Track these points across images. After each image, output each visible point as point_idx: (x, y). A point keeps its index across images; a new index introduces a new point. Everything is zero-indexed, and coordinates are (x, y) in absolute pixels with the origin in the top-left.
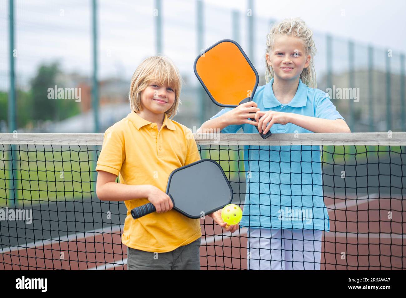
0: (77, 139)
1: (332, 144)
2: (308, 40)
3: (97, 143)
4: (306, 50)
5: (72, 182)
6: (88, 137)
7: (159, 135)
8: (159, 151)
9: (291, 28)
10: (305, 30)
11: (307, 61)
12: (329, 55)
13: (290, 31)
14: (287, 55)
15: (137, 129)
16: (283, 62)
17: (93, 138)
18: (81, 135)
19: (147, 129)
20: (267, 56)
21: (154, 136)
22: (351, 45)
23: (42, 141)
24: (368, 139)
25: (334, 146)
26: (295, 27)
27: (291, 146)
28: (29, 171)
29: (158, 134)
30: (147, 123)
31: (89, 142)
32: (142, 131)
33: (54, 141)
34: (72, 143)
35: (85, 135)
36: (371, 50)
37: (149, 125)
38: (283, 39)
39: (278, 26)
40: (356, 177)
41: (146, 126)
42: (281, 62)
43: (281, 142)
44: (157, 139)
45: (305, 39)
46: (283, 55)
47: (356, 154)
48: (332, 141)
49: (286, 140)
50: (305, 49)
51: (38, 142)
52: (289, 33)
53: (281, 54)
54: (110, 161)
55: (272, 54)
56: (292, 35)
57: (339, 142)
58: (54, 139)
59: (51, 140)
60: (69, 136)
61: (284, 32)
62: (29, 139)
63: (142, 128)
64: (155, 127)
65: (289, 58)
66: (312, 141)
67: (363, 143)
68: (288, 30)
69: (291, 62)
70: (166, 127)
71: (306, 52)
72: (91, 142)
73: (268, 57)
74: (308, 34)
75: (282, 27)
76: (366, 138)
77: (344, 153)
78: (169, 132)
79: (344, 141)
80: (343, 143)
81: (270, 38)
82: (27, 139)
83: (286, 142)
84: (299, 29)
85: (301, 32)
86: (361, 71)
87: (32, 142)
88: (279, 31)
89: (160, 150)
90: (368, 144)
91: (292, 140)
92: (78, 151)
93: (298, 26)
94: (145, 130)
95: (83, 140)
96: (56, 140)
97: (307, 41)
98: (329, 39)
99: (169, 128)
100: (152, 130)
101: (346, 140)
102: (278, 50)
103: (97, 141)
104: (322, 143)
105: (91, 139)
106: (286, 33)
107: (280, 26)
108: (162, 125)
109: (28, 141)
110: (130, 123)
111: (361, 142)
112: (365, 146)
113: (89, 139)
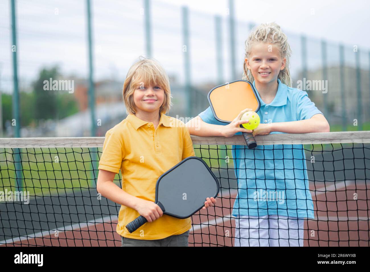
0: (79, 142)
1: (310, 143)
2: (283, 45)
3: (97, 146)
4: (282, 54)
5: (79, 180)
6: (89, 141)
7: (156, 133)
8: (156, 147)
9: (267, 35)
10: (279, 35)
11: (283, 64)
12: (304, 54)
13: (266, 38)
14: (264, 61)
15: (135, 129)
16: (261, 67)
17: (93, 141)
18: (82, 139)
19: (145, 128)
20: (246, 60)
21: (151, 134)
22: (324, 44)
23: (47, 144)
24: (343, 137)
25: (313, 145)
26: (271, 34)
27: (274, 145)
28: (38, 171)
29: (154, 132)
30: (144, 123)
31: (90, 145)
32: (140, 131)
33: (58, 144)
34: (75, 146)
35: (85, 139)
36: (342, 48)
37: (146, 125)
38: (259, 46)
39: (255, 33)
40: (334, 171)
41: (143, 126)
42: (259, 67)
43: (264, 142)
44: (154, 137)
45: (280, 44)
46: (260, 60)
47: (333, 151)
48: (311, 140)
49: (269, 140)
50: (280, 54)
51: (44, 146)
52: (264, 40)
53: (258, 60)
54: (111, 161)
55: (251, 60)
56: (268, 42)
57: (317, 141)
58: (57, 142)
59: (55, 143)
60: (71, 140)
61: (260, 39)
62: (35, 143)
63: (140, 128)
64: (151, 126)
65: (266, 64)
66: (292, 141)
67: (339, 142)
68: (264, 37)
69: (268, 67)
70: (162, 126)
71: (282, 56)
72: (91, 145)
73: (247, 62)
74: (282, 38)
75: (258, 34)
76: (341, 137)
77: (322, 150)
78: (165, 129)
79: (321, 140)
80: (321, 142)
81: (248, 45)
82: (33, 143)
83: (268, 141)
84: (274, 35)
85: (276, 38)
86: (333, 68)
87: (38, 146)
88: (255, 39)
89: (158, 146)
90: (343, 142)
91: (274, 140)
92: (81, 152)
93: (273, 32)
94: (142, 130)
95: (84, 143)
96: (60, 143)
97: (281, 47)
98: (304, 39)
99: (165, 126)
100: (149, 129)
101: (323, 139)
102: (256, 56)
103: (97, 144)
104: (302, 142)
105: (91, 142)
106: (262, 40)
107: (256, 34)
108: (159, 124)
109: (34, 145)
110: (129, 124)
111: (337, 140)
112: (341, 144)
113: (89, 142)
